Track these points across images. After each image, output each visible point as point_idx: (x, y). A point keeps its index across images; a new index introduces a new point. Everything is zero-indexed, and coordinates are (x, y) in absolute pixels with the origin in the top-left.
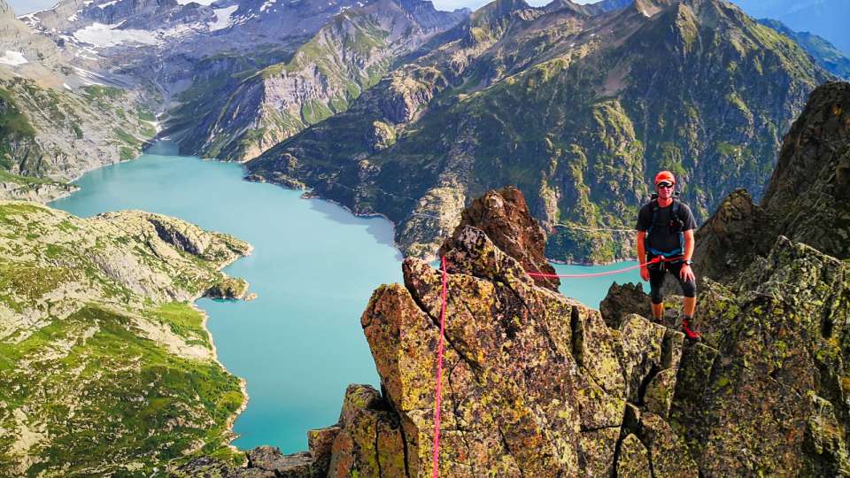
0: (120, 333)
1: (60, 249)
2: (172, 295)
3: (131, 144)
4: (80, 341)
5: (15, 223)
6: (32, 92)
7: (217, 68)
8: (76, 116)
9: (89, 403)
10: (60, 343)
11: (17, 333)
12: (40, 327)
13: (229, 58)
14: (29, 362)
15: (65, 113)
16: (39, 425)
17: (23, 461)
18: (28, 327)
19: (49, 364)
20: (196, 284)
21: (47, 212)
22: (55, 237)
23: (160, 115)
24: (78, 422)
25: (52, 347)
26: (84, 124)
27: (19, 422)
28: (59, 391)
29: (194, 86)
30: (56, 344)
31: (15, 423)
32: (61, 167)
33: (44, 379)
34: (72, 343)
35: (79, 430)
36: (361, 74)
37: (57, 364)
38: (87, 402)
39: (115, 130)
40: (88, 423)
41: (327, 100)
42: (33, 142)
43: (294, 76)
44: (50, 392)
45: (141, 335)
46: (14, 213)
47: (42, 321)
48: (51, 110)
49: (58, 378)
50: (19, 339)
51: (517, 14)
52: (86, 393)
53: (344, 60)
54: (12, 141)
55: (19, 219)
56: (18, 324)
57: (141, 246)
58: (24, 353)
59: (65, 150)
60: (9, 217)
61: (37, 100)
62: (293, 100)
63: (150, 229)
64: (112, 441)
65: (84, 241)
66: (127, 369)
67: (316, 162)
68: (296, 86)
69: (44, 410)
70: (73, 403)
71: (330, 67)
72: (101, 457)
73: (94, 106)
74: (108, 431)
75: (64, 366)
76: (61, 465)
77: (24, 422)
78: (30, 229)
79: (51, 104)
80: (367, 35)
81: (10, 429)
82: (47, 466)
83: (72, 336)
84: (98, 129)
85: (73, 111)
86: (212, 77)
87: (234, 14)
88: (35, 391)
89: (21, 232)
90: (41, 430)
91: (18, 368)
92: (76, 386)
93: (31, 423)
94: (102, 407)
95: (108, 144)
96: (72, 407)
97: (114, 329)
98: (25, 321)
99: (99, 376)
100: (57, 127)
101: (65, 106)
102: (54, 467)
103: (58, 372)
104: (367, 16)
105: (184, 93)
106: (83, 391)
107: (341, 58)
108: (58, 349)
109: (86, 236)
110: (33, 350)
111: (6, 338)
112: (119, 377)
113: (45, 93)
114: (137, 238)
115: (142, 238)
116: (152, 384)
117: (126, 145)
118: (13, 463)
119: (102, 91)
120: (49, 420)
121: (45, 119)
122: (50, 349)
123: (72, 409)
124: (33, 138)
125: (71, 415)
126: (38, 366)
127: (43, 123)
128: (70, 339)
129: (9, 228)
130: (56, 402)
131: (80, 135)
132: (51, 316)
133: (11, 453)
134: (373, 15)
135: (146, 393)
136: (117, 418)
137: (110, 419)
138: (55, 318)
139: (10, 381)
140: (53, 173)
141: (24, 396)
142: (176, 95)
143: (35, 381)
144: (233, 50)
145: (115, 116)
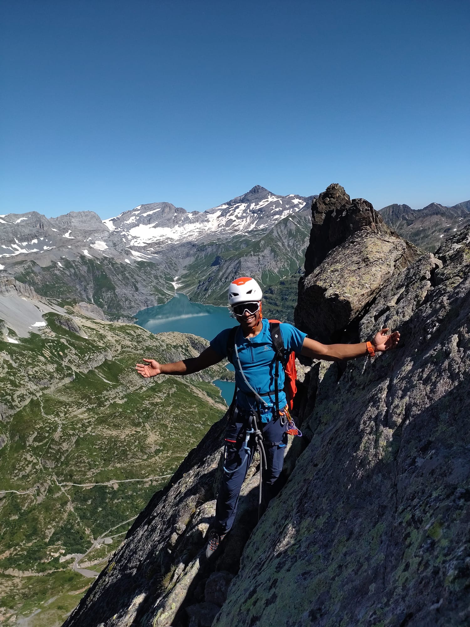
0: (186, 392)
1: (151, 349)
2: (202, 378)
3: (163, 295)
4: (168, 394)
5: (131, 335)
6: (113, 265)
7: (209, 250)
8: (135, 279)
9: (176, 424)
10: (160, 394)
11: (141, 388)
12: (150, 386)
13: (217, 244)
14: (148, 402)
15: (129, 277)
16: (156, 432)
17: (153, 446)
18: (145, 385)
19: (157, 404)
20: (213, 373)
21: (143, 329)
22: (149, 343)
23: (177, 278)
24: (173, 433)
25: (157, 396)
26: (139, 283)
27: (148, 430)
28: (162, 417)
29: (195, 261)
30: (159, 395)
31: (146, 430)
32: (128, 307)
33: (156, 411)
34: (165, 395)
35: (173, 437)
36: (298, 254)
37: (160, 404)
38: (175, 424)
39: (154, 287)
40: (177, 434)
41: (277, 269)
42: (114, 293)
43: (259, 255)
44: (159, 417)
45: (195, 395)
46: (130, 330)
47: (151, 383)
48: (122, 275)
49: (161, 411)
50: (142, 391)
51: (403, 216)
52: (174, 419)
53: (289, 245)
54: (104, 292)
55: (132, 333)
56: (141, 383)
57: (184, 351)
58: (145, 398)
59: (130, 298)
60: (128, 331)
61: (115, 270)
62: (257, 270)
63: (187, 342)
64: (189, 443)
65: (161, 345)
66: (191, 410)
67: (273, 307)
68: (259, 261)
69: (157, 425)
70: (169, 424)
71: (279, 249)
72: (185, 450)
73: (142, 273)
74: (186, 439)
75: (163, 405)
76: (168, 451)
77: (149, 429)
78: (137, 338)
79: (122, 272)
80: (302, 229)
81: (144, 432)
82: (162, 451)
83: (165, 391)
84: (145, 286)
85: (133, 276)
86: (206, 256)
87: (218, 217)
88: (153, 416)
89: (134, 339)
90: (157, 434)
91: (144, 404)
92: (170, 416)
93: (152, 430)
94: (182, 428)
95: (151, 295)
96: (169, 425)
97: (183, 390)
98: (144, 382)
99: (179, 412)
100: (125, 285)
101: (129, 273)
102: (165, 452)
103: (161, 408)
104: (303, 218)
105: (190, 265)
106: (173, 418)
107: (286, 244)
108: (160, 397)
109: (162, 344)
110: (150, 396)
111: (137, 390)
112: (188, 413)
113: (119, 266)
114: (181, 346)
115: (184, 347)
116: (204, 419)
117: (160, 296)
118: (148, 447)
119: (146, 264)
120: (160, 430)
121: (120, 280)
122: (156, 397)
123: (169, 426)
124: (114, 290)
125: (169, 429)
126: (152, 404)
127: (119, 283)
128: (164, 393)
129: (128, 337)
130: (162, 422)
131: (137, 289)
132: (154, 381)
133: (147, 442)
134: (306, 217)
135: (202, 423)
136: (189, 433)
137: (186, 433)
138: (156, 382)
139: (142, 410)
140: (124, 311)
141: (148, 418)
142: (186, 267)
143: (152, 411)
144: (218, 239)
145: (153, 279)
